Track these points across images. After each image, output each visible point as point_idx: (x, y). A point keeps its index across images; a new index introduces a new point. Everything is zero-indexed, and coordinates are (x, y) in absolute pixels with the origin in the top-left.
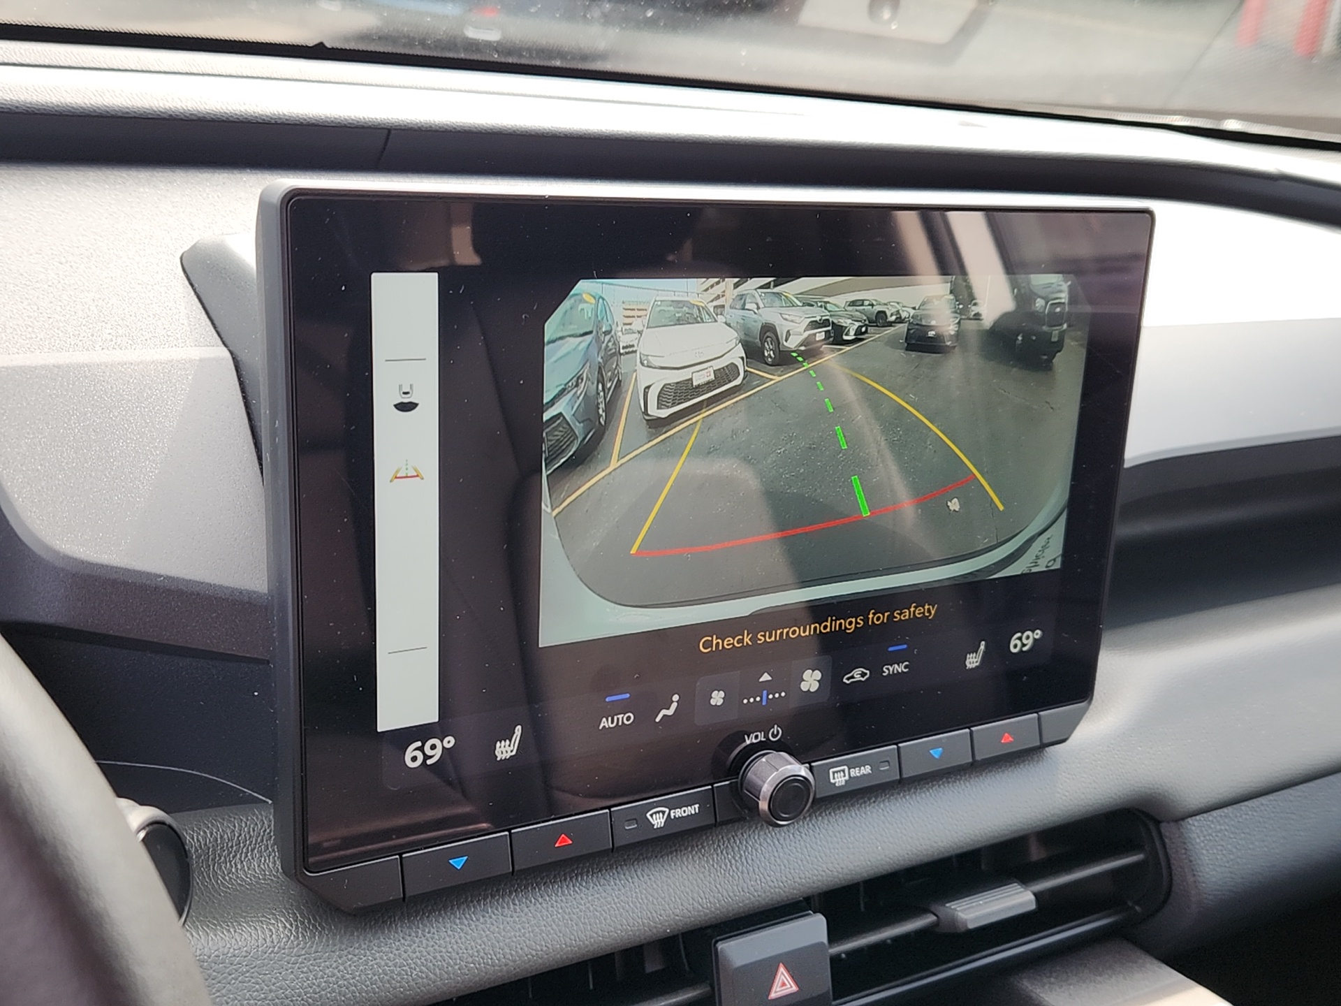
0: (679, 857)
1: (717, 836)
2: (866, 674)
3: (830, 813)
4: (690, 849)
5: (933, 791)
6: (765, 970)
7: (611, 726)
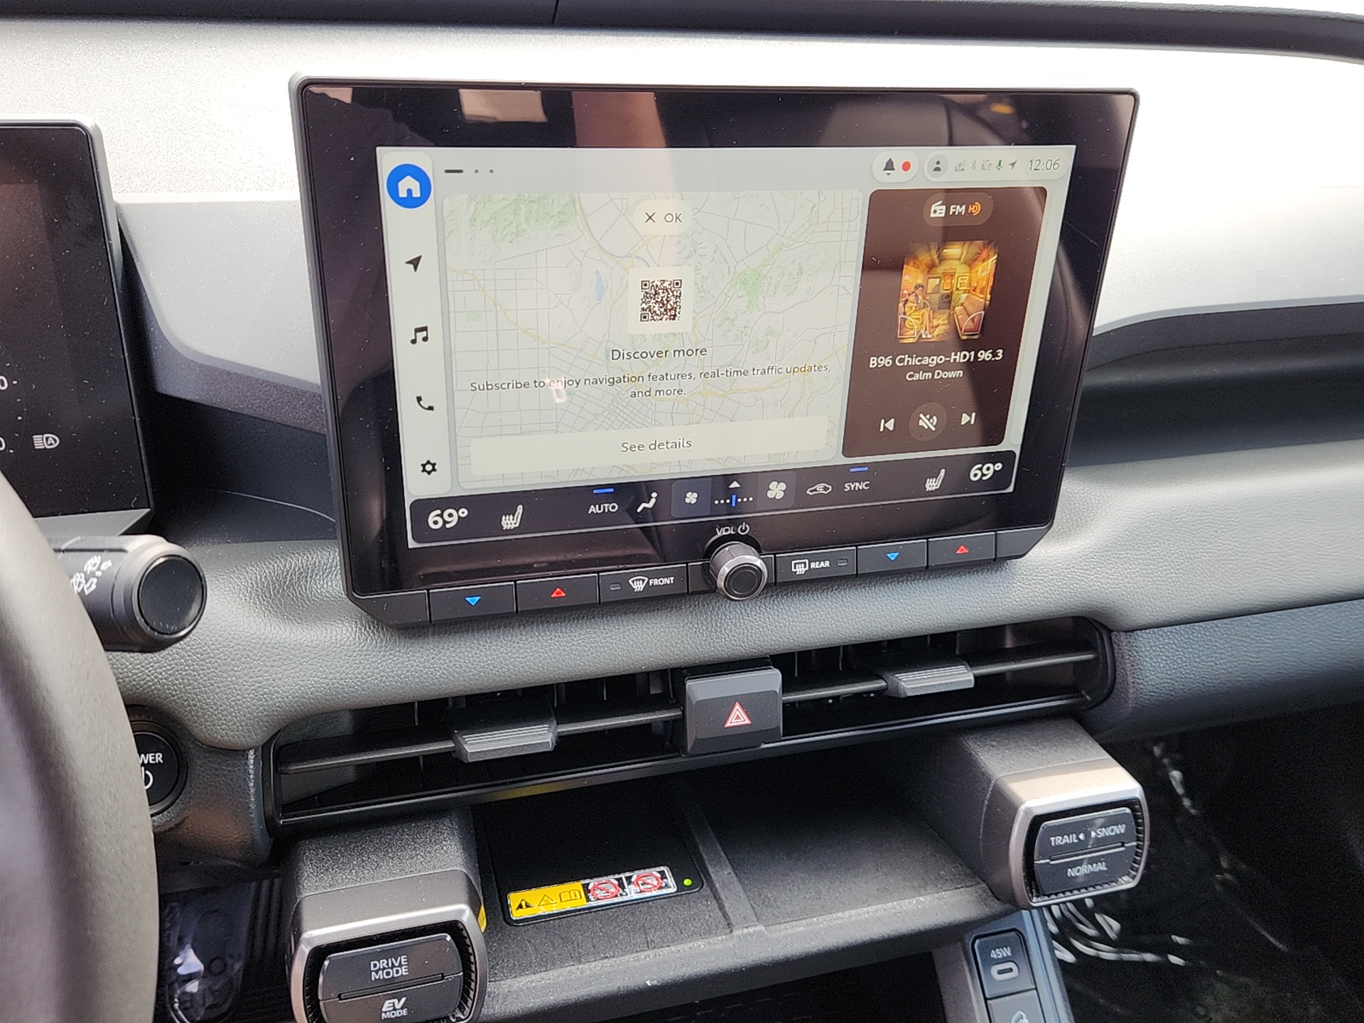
0: (659, 614)
1: (694, 602)
2: (829, 489)
3: (795, 594)
4: (669, 609)
5: (892, 586)
6: (725, 705)
7: (599, 512)
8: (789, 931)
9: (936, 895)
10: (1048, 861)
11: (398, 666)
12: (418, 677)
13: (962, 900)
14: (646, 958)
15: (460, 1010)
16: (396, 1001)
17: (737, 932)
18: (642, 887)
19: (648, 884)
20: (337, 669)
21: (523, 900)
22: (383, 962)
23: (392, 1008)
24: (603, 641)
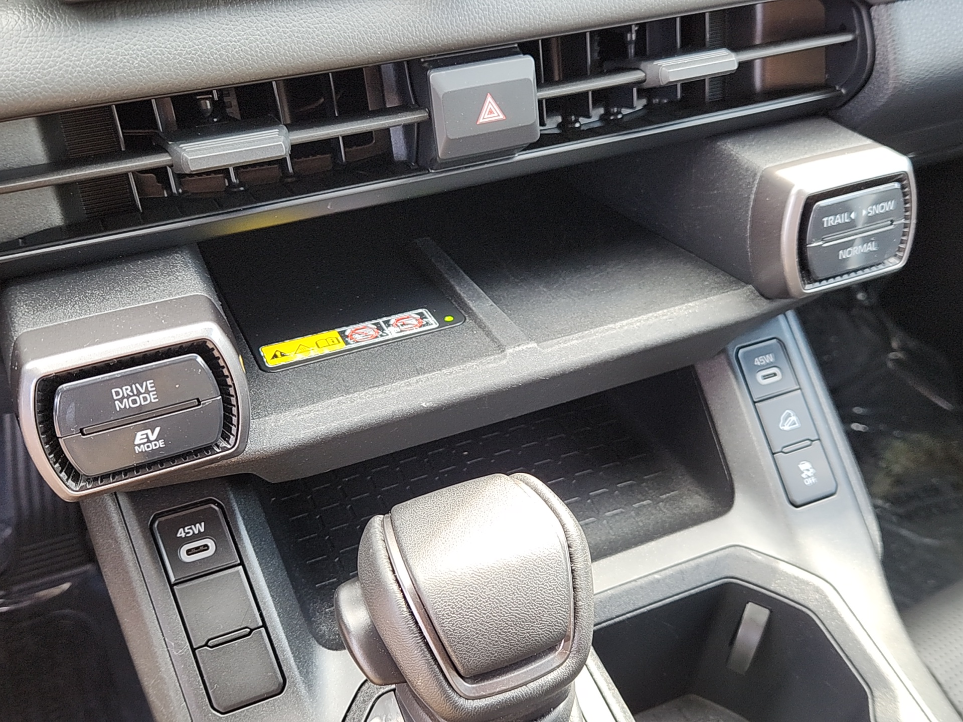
6: (476, 98)
8: (562, 346)
9: (705, 300)
10: (821, 243)
11: (85, 53)
12: (112, 67)
13: (730, 302)
14: (417, 382)
15: (225, 440)
16: (149, 432)
17: (509, 351)
18: (402, 328)
19: (407, 325)
20: (8, 59)
21: (277, 351)
22: (127, 389)
23: (146, 440)
24: (328, 21)
